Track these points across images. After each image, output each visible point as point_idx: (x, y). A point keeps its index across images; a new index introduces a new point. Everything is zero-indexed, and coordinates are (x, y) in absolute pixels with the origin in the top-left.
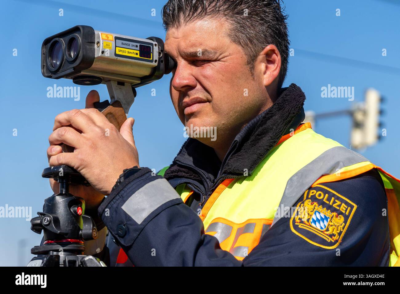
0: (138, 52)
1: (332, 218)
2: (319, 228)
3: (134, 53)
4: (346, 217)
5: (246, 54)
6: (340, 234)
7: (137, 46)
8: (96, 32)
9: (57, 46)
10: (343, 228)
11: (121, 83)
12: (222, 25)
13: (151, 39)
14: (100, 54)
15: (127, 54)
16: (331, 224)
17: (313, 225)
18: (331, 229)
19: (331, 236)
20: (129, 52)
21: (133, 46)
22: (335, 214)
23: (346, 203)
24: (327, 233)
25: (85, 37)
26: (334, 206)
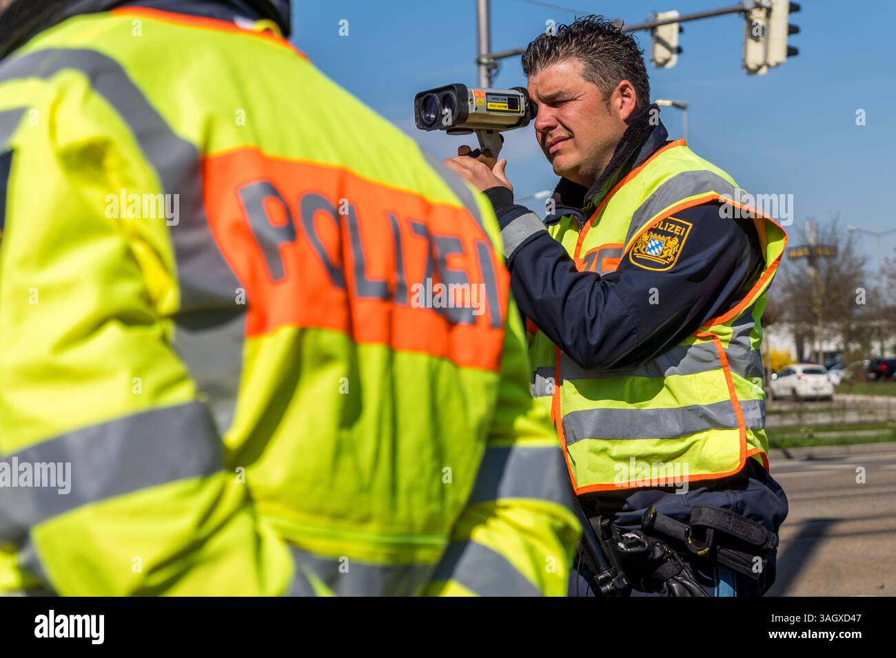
0: (507, 105)
1: (666, 242)
2: (654, 254)
3: (503, 106)
4: (681, 238)
5: (601, 92)
6: (675, 255)
7: (505, 100)
8: (469, 90)
9: (430, 100)
10: (678, 249)
11: (490, 132)
12: (575, 67)
13: (516, 89)
14: (474, 111)
15: (497, 108)
16: (665, 248)
17: (649, 253)
18: (665, 253)
19: (665, 259)
20: (499, 106)
21: (502, 99)
22: (669, 238)
23: (681, 224)
24: (662, 257)
25: (459, 96)
26: (669, 230)
